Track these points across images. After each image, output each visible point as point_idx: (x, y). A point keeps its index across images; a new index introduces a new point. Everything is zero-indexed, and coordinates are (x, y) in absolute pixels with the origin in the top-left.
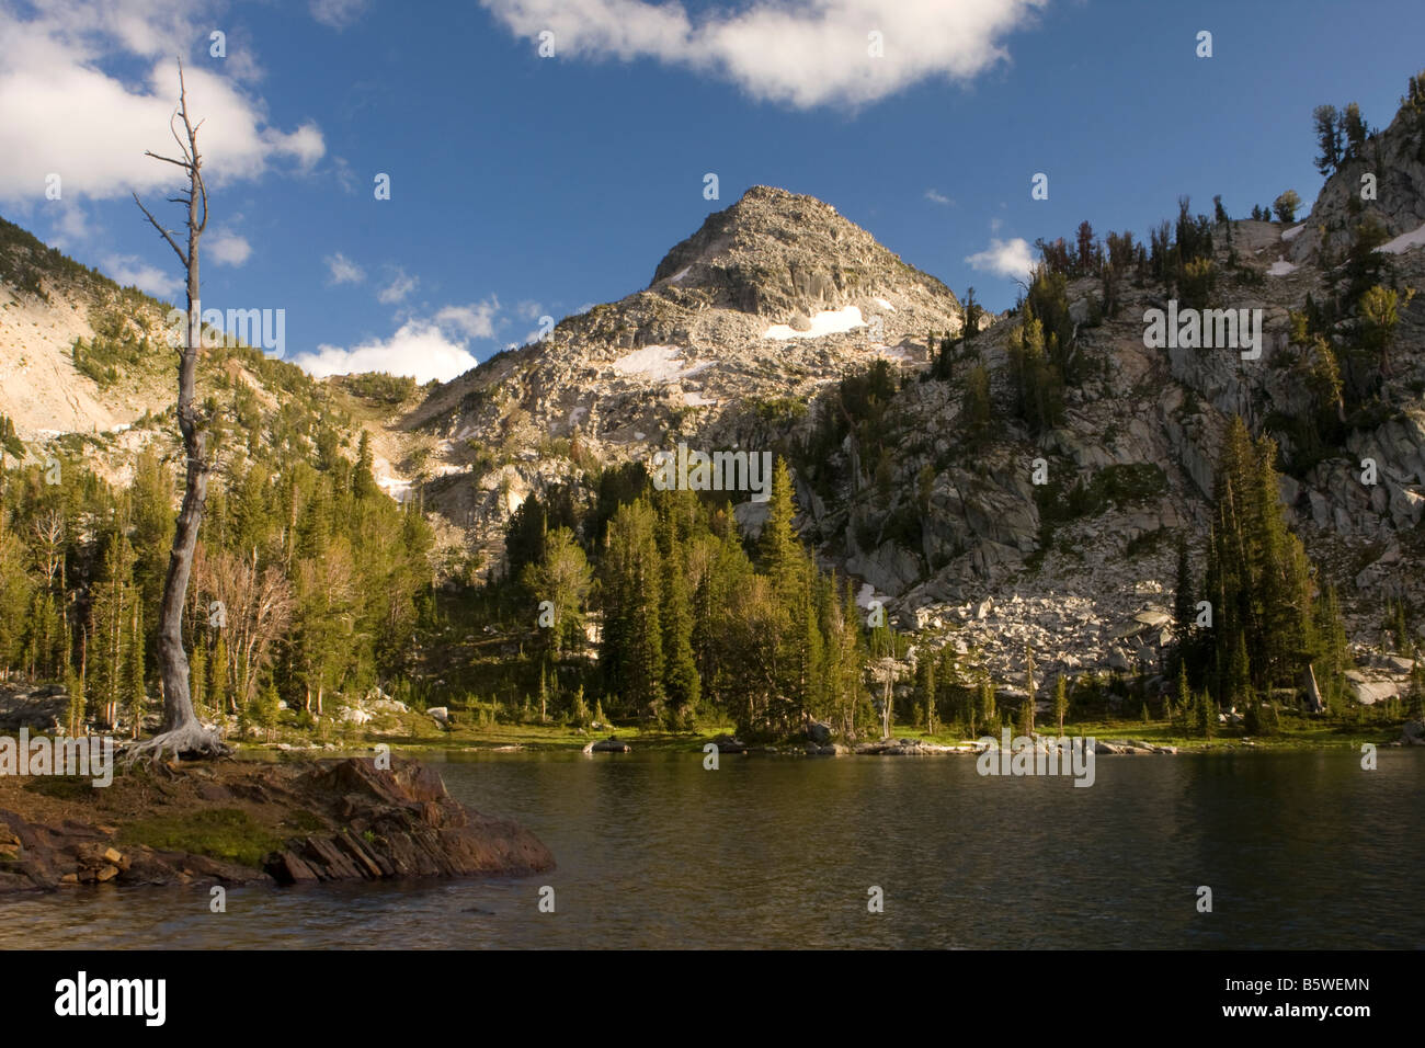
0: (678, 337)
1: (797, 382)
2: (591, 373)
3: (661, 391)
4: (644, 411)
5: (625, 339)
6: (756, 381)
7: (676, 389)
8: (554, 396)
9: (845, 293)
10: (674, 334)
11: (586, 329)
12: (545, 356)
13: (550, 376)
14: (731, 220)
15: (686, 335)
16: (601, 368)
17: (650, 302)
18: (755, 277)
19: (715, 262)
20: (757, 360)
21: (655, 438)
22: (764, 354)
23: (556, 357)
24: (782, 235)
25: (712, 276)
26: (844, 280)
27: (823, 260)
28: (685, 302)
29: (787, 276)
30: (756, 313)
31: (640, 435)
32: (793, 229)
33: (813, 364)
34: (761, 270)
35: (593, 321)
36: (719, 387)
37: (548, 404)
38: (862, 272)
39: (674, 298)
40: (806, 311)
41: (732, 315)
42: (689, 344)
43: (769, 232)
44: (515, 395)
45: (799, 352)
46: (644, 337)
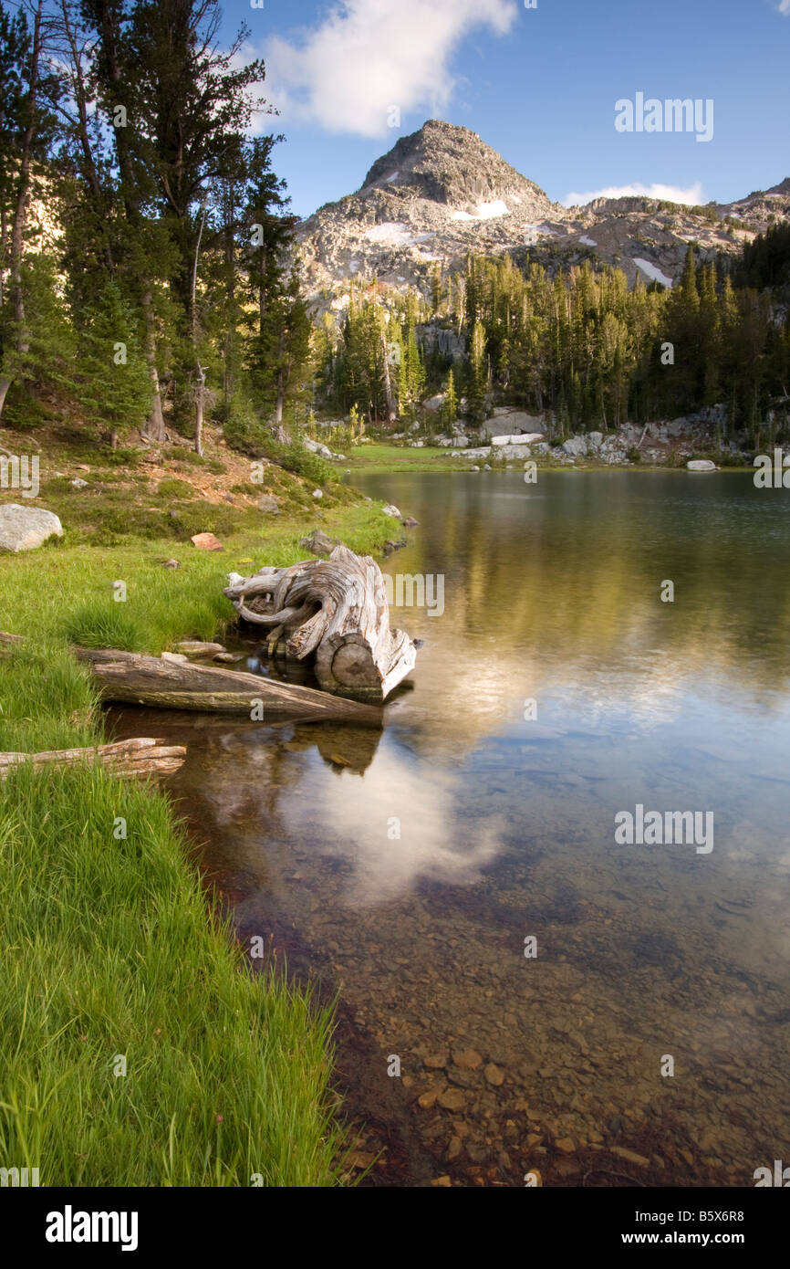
0: (403, 218)
1: (490, 247)
2: (353, 240)
3: (406, 251)
4: (399, 264)
5: (370, 219)
6: (465, 246)
7: (415, 250)
8: (335, 253)
9: (494, 191)
10: (399, 216)
11: (342, 211)
12: (321, 228)
13: (329, 240)
14: (419, 142)
15: (407, 217)
16: (361, 237)
17: (380, 195)
18: (443, 180)
19: (415, 170)
20: (459, 232)
21: (412, 281)
22: (464, 230)
23: (330, 229)
24: (453, 153)
25: (415, 179)
26: (493, 182)
27: (480, 170)
28: (401, 195)
29: (462, 179)
30: (446, 203)
31: (402, 279)
32: (459, 149)
33: (495, 236)
34: (446, 175)
35: (346, 207)
36: (442, 249)
37: (333, 259)
38: (502, 178)
39: (394, 193)
40: (474, 202)
41: (432, 204)
42: (410, 223)
43: (445, 151)
44: (310, 253)
45: (483, 228)
46: (381, 216)
